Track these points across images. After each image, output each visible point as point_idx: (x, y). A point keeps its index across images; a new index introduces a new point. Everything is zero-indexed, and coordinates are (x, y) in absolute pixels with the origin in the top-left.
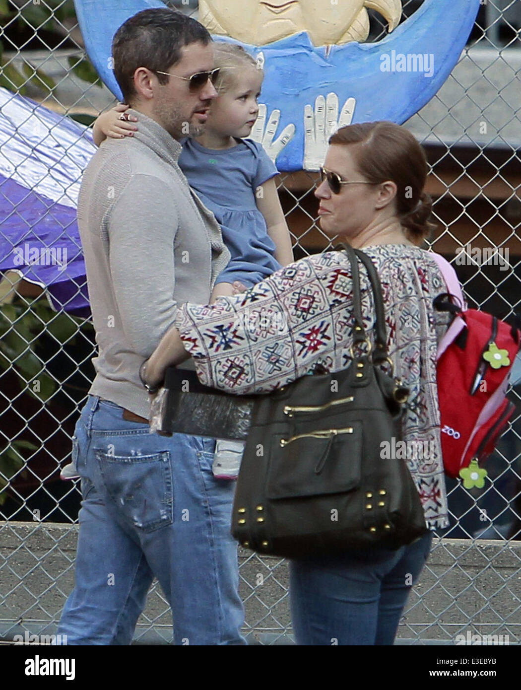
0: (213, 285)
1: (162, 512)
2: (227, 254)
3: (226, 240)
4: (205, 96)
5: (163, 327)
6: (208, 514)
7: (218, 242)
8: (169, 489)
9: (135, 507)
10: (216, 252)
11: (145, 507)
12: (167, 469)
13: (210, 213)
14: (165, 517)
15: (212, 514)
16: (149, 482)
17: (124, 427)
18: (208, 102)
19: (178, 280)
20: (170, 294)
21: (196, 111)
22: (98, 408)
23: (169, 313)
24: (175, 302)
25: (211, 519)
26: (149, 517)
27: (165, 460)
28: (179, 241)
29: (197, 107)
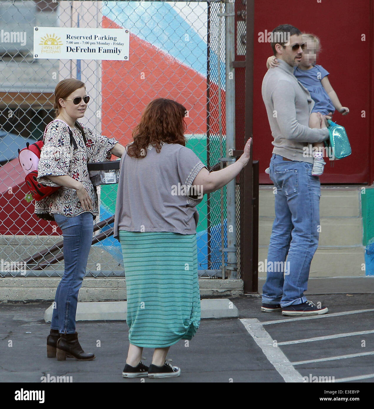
0: (310, 113)
1: (294, 189)
2: (313, 102)
3: (312, 98)
4: (299, 53)
5: (294, 129)
6: (310, 190)
7: (310, 98)
8: (297, 182)
9: (286, 188)
10: (309, 102)
11: (289, 188)
12: (297, 175)
13: (306, 89)
14: (295, 191)
15: (311, 190)
16: (290, 179)
17: (283, 163)
18: (300, 54)
19: (297, 113)
20: (295, 118)
21: (296, 58)
22: (275, 158)
23: (295, 125)
24: (297, 121)
25: (311, 192)
26: (290, 191)
27: (296, 172)
28: (296, 101)
29: (296, 56)
